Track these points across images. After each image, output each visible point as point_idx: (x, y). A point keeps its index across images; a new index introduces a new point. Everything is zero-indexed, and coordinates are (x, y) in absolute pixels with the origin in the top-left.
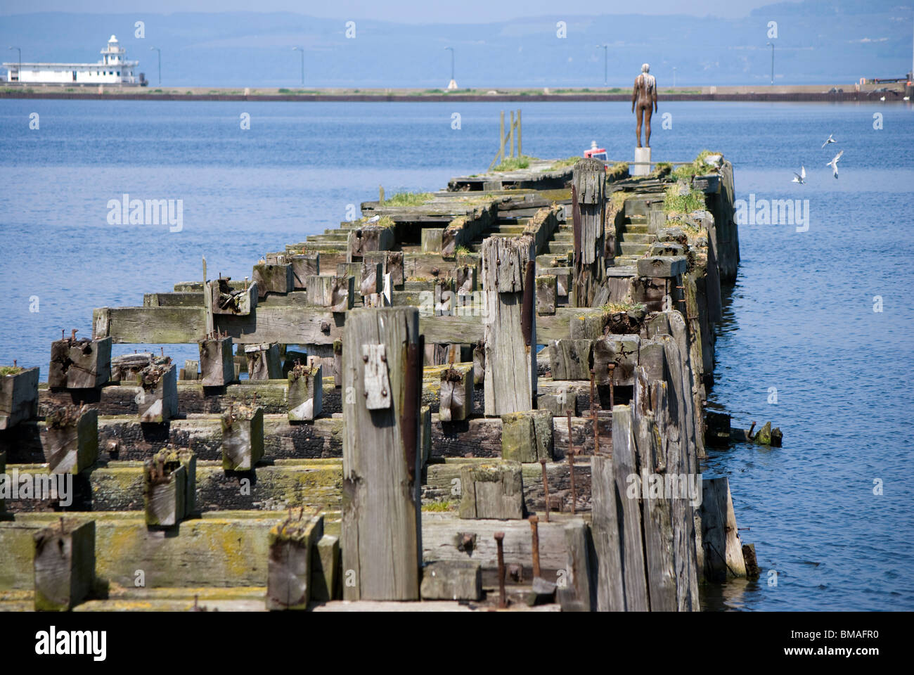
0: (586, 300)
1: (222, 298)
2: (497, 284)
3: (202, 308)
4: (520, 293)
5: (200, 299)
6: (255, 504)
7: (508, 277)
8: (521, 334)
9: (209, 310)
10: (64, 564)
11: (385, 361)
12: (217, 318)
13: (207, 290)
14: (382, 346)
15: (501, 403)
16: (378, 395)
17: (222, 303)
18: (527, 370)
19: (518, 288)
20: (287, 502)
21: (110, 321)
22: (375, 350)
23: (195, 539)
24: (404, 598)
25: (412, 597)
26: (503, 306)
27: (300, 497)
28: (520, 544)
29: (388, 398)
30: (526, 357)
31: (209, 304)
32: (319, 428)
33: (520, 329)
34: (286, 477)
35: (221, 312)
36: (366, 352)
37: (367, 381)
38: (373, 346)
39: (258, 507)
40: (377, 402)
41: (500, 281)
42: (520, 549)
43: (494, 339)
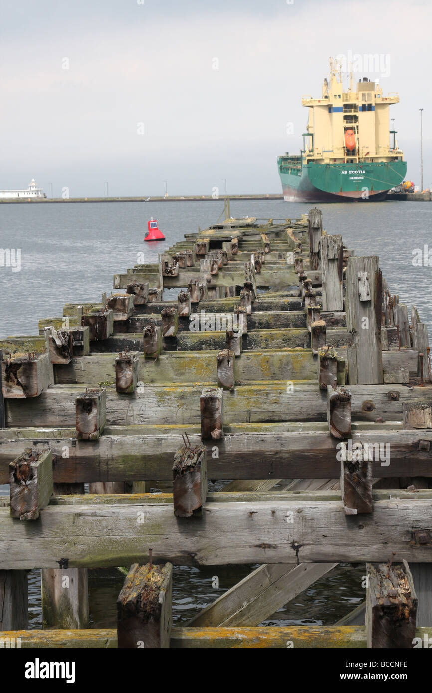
0: (315, 267)
1: (166, 269)
2: (327, 255)
3: (158, 273)
4: (337, 259)
5: (158, 271)
6: (248, 348)
7: (332, 253)
8: (338, 276)
9: (161, 274)
10: (230, 370)
11: (367, 279)
12: (164, 277)
13: (160, 266)
14: (366, 273)
15: (330, 306)
16: (365, 294)
17: (166, 271)
18: (340, 292)
19: (336, 257)
20: (262, 347)
21: (121, 279)
22: (364, 275)
23: (248, 361)
24: (377, 383)
25: (380, 383)
26: (330, 264)
27: (267, 345)
28: (389, 361)
29: (370, 296)
30: (340, 286)
31: (161, 272)
32: (254, 317)
33: (337, 274)
34: (261, 336)
35: (166, 275)
36: (359, 276)
37: (360, 288)
38: (362, 273)
39: (250, 349)
40: (365, 298)
41: (329, 254)
42: (389, 363)
43: (326, 278)
